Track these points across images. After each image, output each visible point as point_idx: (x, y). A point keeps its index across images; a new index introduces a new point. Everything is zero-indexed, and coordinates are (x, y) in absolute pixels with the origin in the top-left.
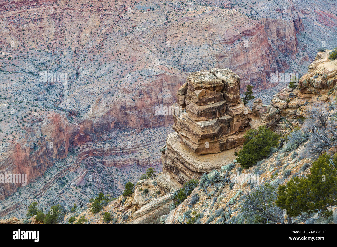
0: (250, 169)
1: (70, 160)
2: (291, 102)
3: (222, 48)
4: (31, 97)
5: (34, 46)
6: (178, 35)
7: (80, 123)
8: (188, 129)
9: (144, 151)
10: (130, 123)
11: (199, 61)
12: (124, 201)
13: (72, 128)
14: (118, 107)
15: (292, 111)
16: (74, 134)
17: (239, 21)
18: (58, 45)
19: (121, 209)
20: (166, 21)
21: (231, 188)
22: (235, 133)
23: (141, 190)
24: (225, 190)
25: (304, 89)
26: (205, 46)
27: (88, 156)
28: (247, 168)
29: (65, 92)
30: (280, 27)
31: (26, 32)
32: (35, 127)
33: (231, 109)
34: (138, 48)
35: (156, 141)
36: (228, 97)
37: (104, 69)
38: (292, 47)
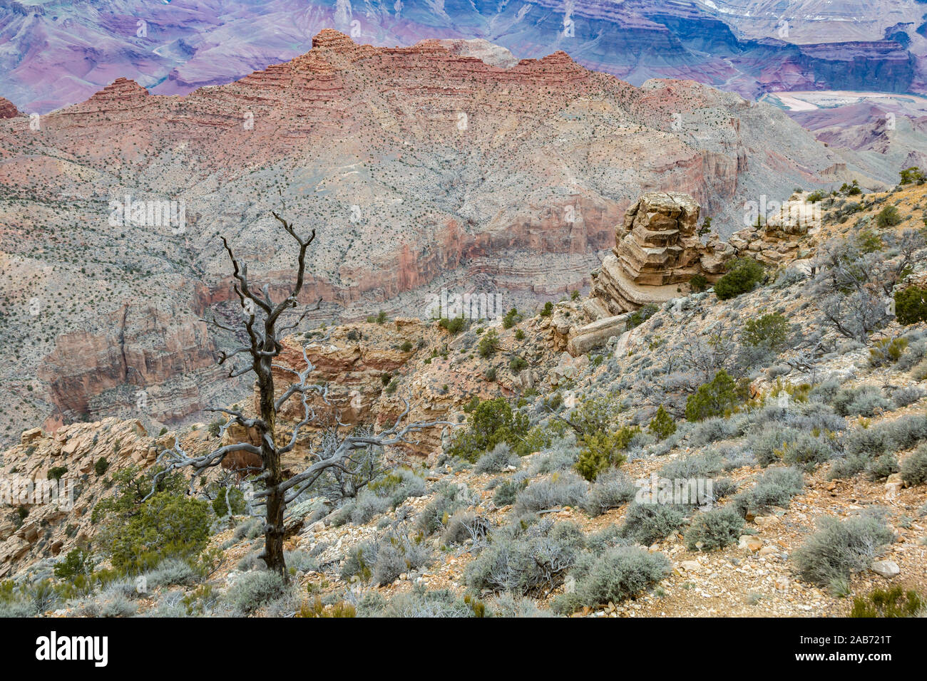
0: (727, 301)
1: (460, 273)
2: (753, 244)
3: (649, 177)
4: (428, 197)
5: (441, 140)
6: (603, 153)
7: (477, 235)
8: (631, 254)
9: (542, 277)
10: (532, 243)
11: (622, 187)
12: (541, 321)
13: (467, 238)
14: (522, 223)
15: (753, 253)
16: (469, 245)
17: (675, 148)
18: (467, 143)
19: (535, 328)
20: (592, 136)
21: (703, 318)
22: (682, 268)
23: (561, 312)
24: (695, 319)
25: (771, 231)
26: (630, 171)
27: (479, 272)
28: (724, 299)
29: (467, 197)
30: (721, 163)
31: (435, 124)
32: (428, 230)
33: (683, 239)
34: (555, 161)
35: (557, 268)
36: (683, 226)
37: (513, 179)
38: (730, 188)
